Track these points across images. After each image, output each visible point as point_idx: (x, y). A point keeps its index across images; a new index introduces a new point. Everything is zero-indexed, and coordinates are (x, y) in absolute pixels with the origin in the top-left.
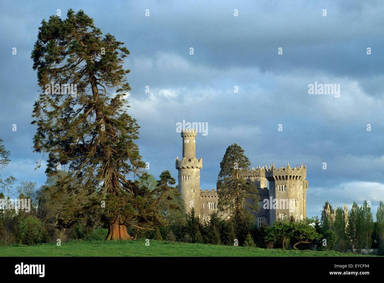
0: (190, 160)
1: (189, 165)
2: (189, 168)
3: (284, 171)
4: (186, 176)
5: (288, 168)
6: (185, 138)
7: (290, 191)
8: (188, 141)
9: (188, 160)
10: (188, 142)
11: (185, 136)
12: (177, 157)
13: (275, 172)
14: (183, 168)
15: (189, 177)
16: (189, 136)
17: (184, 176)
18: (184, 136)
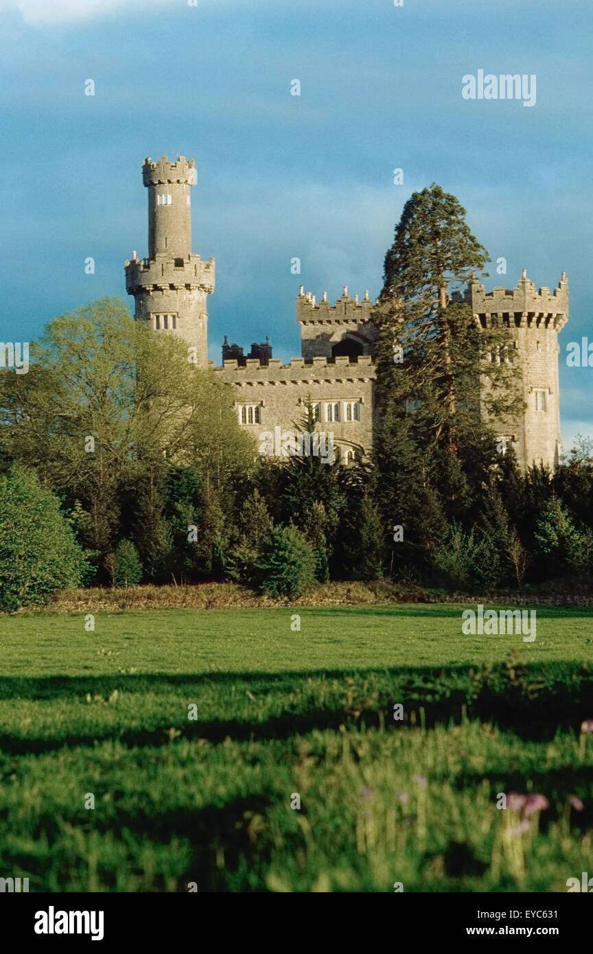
0: (179, 263)
1: (178, 277)
2: (176, 290)
3: (510, 296)
4: (166, 317)
5: (523, 289)
6: (159, 188)
7: (528, 364)
8: (169, 197)
9: (173, 261)
10: (169, 202)
11: (160, 183)
12: (135, 252)
13: (480, 301)
14: (156, 288)
15: (177, 319)
16: (174, 180)
17: (158, 317)
18: (156, 182)
